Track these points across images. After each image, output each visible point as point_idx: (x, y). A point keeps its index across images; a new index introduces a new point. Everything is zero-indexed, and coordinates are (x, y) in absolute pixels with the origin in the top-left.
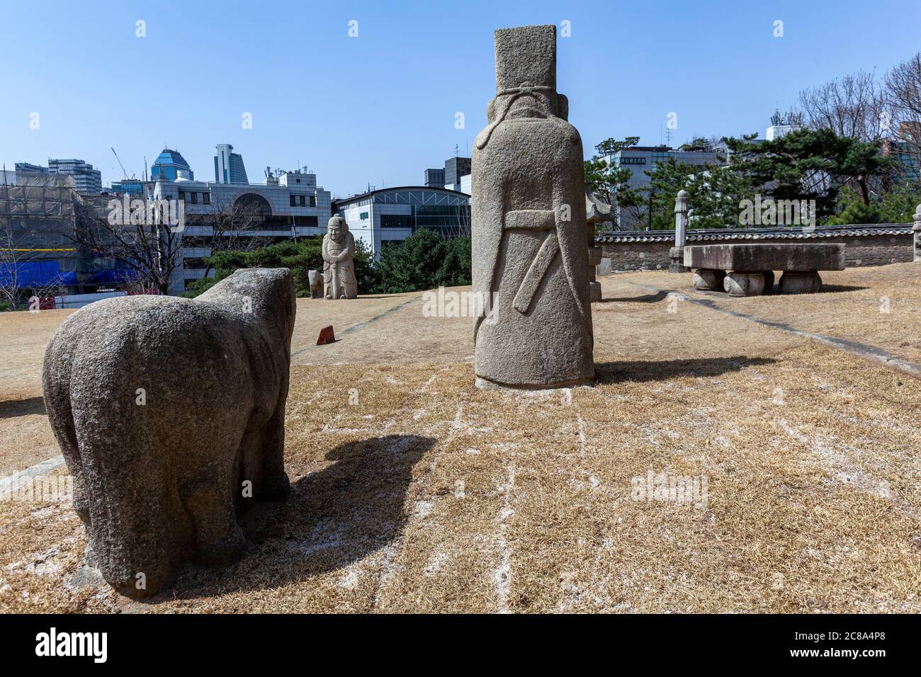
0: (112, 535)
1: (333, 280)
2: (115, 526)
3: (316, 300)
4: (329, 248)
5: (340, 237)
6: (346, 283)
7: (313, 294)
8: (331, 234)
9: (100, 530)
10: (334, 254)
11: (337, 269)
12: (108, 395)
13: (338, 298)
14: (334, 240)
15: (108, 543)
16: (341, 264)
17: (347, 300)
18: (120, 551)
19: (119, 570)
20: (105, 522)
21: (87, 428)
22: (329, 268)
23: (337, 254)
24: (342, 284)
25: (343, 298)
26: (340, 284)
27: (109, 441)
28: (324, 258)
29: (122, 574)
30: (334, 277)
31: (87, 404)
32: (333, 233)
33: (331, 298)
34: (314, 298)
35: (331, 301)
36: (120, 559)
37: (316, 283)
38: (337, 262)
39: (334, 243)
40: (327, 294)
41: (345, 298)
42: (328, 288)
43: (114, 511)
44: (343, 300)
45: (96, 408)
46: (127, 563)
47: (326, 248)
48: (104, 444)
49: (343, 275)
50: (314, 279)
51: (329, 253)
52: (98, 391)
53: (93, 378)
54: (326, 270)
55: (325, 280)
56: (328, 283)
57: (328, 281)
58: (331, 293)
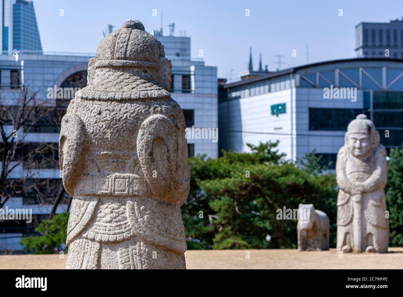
1: (356, 222)
4: (348, 170)
5: (368, 152)
6: (376, 226)
8: (354, 148)
10: (358, 179)
11: (362, 204)
13: (362, 250)
14: (358, 157)
16: (369, 195)
17: (378, 255)
22: (348, 201)
23: (362, 179)
24: (370, 229)
25: (370, 251)
26: (365, 229)
30: (357, 215)
32: (357, 144)
33: (351, 251)
35: (351, 256)
38: (364, 193)
39: (358, 161)
40: (344, 244)
41: (373, 251)
42: (347, 234)
44: (372, 255)
47: (344, 169)
49: (371, 214)
51: (349, 177)
54: (343, 205)
55: (342, 221)
56: (346, 226)
57: (346, 223)
58: (350, 242)
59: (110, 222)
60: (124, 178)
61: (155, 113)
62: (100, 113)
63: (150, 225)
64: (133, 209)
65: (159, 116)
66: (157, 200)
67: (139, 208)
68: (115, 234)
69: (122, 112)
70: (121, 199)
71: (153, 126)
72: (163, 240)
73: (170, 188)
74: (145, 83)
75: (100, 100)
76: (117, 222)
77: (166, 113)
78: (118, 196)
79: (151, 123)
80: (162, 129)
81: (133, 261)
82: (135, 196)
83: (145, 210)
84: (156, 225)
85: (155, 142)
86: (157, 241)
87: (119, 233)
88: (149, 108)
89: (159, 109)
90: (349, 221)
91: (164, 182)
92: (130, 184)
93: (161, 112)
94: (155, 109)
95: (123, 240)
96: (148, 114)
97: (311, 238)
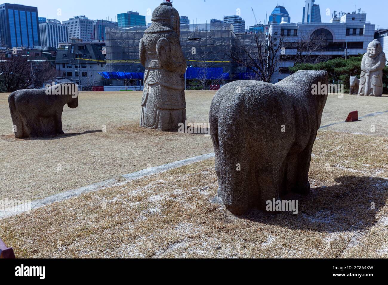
0: (227, 184)
1: (366, 84)
2: (229, 180)
3: (353, 95)
4: (366, 63)
5: (376, 55)
6: (375, 86)
7: (351, 92)
8: (369, 53)
9: (223, 181)
10: (369, 66)
11: (370, 76)
12: (231, 122)
13: (368, 95)
14: (370, 57)
15: (225, 187)
16: (373, 73)
17: (374, 97)
18: (230, 191)
19: (228, 199)
20: (225, 178)
21: (222, 136)
22: (364, 75)
23: (371, 66)
24: (372, 86)
25: (371, 95)
26: (370, 86)
27: (230, 143)
28: (362, 69)
29: (229, 202)
30: (367, 81)
31: (223, 125)
32: (371, 52)
33: (363, 95)
34: (352, 94)
35: (362, 97)
36: (229, 195)
37: (354, 85)
38: (371, 72)
39: (370, 59)
40: (361, 92)
42: (362, 88)
43: (229, 174)
45: (226, 128)
46: (231, 197)
47: (364, 62)
48: (228, 144)
49: (373, 80)
50: (353, 82)
51: (366, 65)
52: (227, 120)
53: (227, 114)
54: (362, 77)
55: (361, 83)
56: (362, 85)
57: (362, 84)
58: (363, 92)
59: (151, 77)
60: (154, 62)
61: (162, 37)
62: (147, 38)
63: (162, 79)
64: (157, 73)
65: (163, 38)
66: (165, 70)
67: (158, 73)
68: (152, 82)
69: (152, 37)
70: (154, 69)
71: (160, 42)
72: (166, 84)
73: (168, 65)
74: (162, 26)
75: (147, 33)
76: (152, 77)
77: (166, 37)
78: (153, 68)
79: (160, 41)
80: (163, 43)
81: (156, 92)
82: (157, 68)
83: (160, 73)
84: (164, 79)
85: (161, 48)
86: (164, 85)
87: (153, 81)
88: (161, 35)
89: (164, 35)
90: (363, 83)
91: (165, 63)
92: (156, 64)
93: (164, 37)
94: (162, 35)
95: (154, 84)
96: (160, 37)
97: (355, 89)
